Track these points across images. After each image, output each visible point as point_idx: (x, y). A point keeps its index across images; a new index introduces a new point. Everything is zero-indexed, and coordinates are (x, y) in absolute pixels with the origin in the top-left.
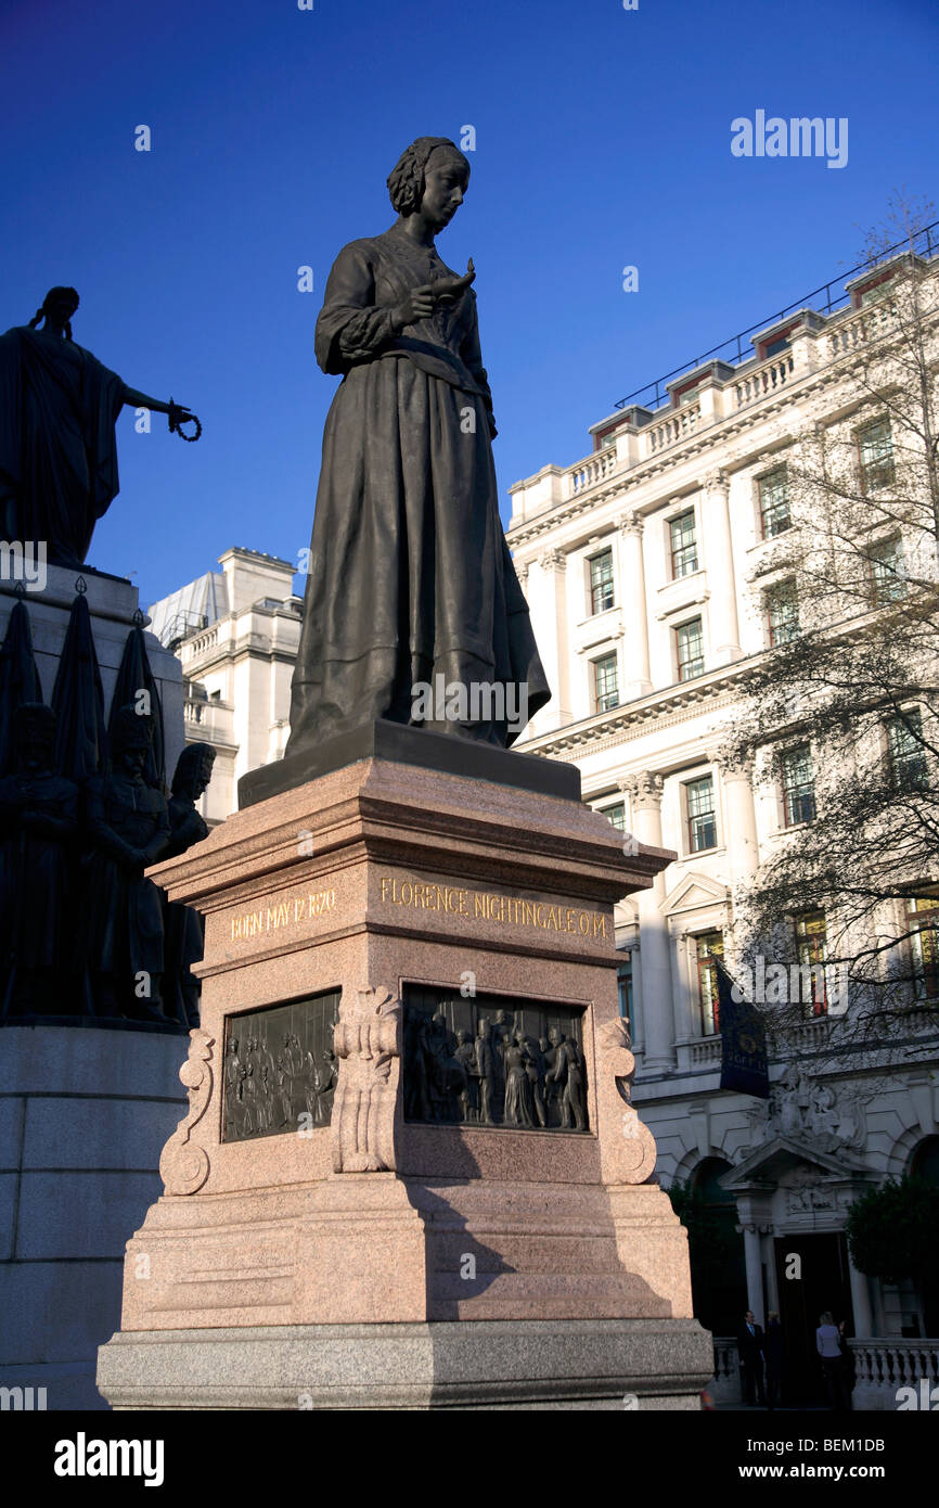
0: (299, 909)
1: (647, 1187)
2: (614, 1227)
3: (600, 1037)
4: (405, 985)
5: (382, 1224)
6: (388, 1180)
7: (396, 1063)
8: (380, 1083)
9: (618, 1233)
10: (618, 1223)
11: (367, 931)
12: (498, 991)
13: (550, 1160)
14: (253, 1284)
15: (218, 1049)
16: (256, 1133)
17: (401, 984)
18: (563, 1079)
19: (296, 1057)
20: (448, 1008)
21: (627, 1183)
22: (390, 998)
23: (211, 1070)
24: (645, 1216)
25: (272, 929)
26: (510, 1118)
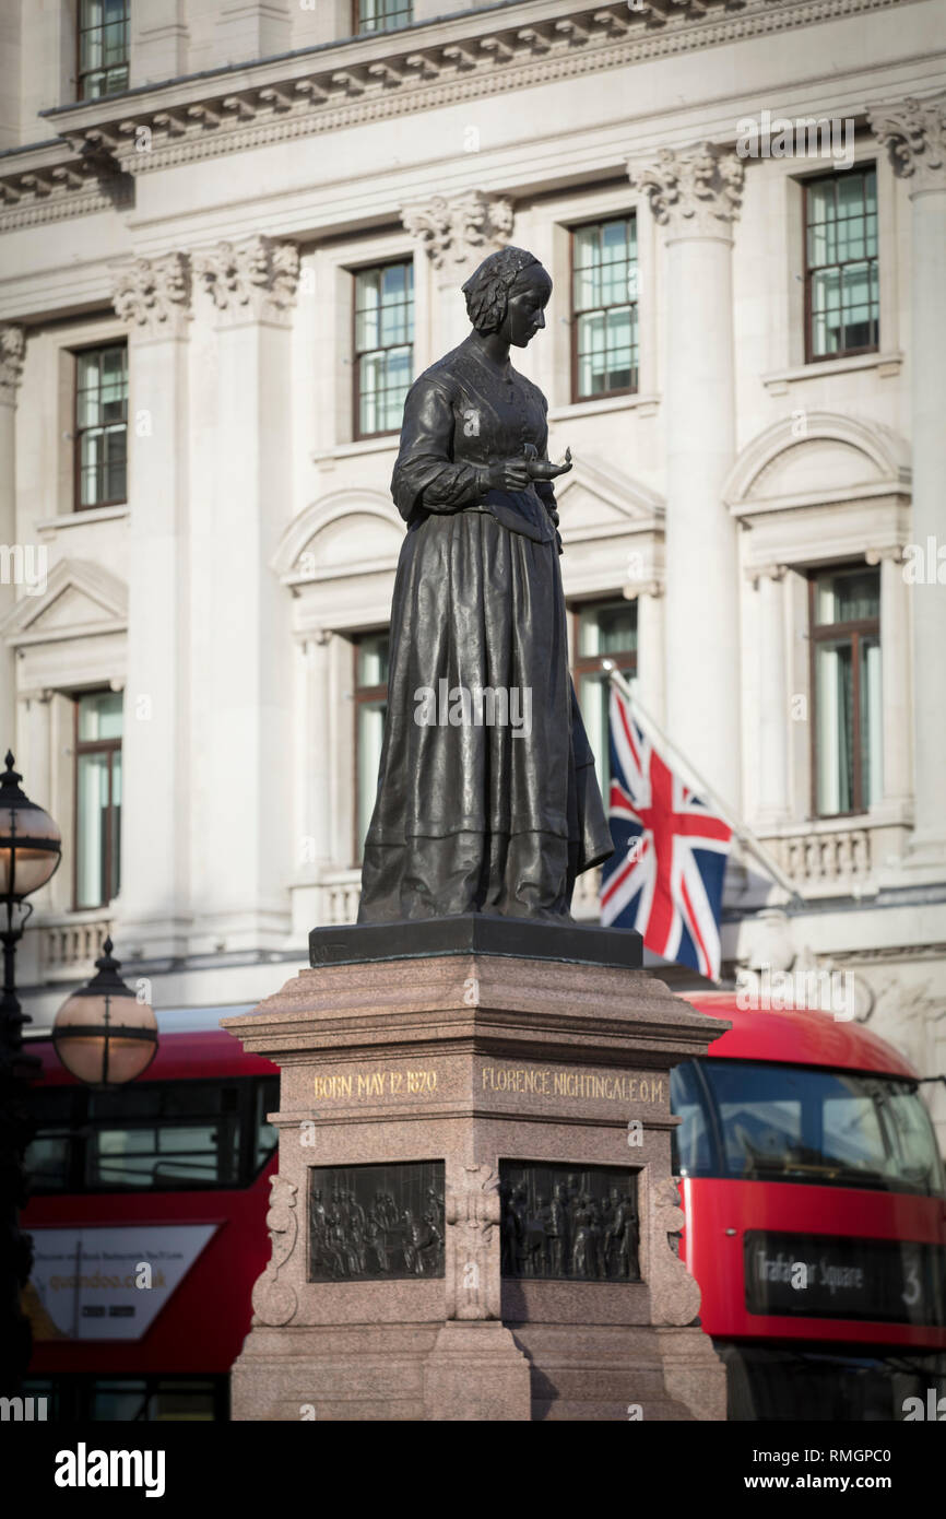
0: (396, 1082)
1: (691, 1329)
2: (662, 1363)
3: (654, 1197)
4: (501, 1161)
5: (495, 1362)
6: (495, 1327)
7: (496, 1231)
8: (484, 1247)
9: (665, 1368)
10: (667, 1359)
11: (474, 1117)
12: (572, 1160)
13: (610, 1306)
14: (369, 1404)
15: (301, 1197)
16: (348, 1276)
17: (497, 1161)
18: (621, 1235)
19: (390, 1213)
20: (530, 1175)
21: (674, 1326)
22: (492, 1175)
23: (296, 1216)
24: (690, 1355)
25: (364, 1095)
26: (578, 1271)
